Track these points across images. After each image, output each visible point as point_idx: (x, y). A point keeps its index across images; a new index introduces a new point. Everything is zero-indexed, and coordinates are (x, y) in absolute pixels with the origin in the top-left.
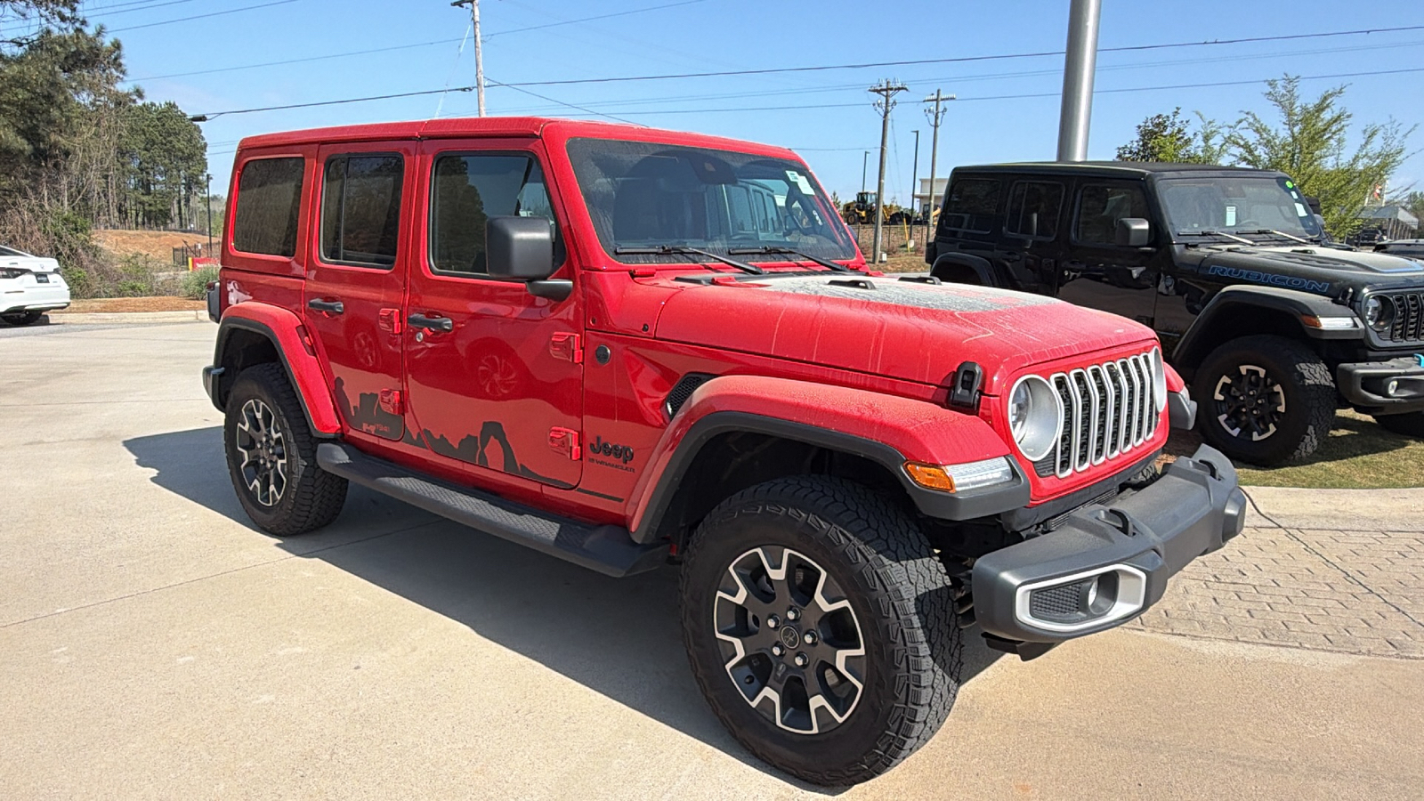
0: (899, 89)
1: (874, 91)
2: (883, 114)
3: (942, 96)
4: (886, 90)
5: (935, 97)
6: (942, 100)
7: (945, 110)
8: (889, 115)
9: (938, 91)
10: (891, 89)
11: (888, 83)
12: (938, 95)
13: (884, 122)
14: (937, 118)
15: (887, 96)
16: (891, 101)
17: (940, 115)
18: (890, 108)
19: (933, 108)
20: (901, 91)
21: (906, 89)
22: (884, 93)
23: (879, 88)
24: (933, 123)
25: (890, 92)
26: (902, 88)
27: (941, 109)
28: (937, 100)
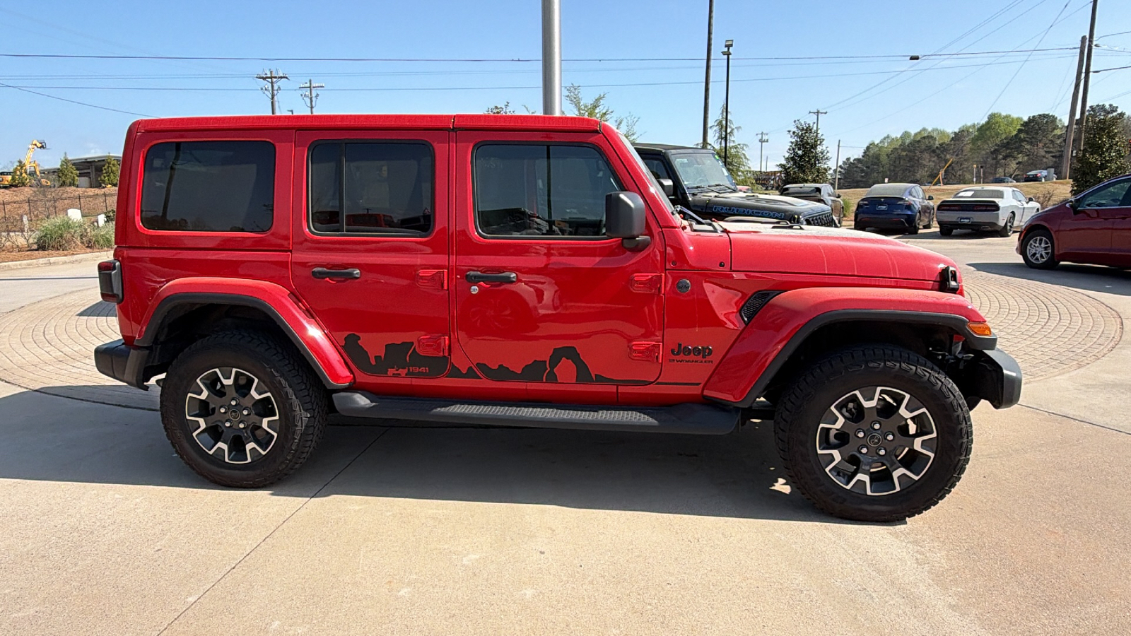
0: (281, 78)
1: (260, 78)
2: (270, 96)
3: (313, 85)
4: (271, 78)
5: (308, 85)
6: (314, 87)
7: (318, 95)
8: (275, 97)
9: (310, 81)
10: (275, 77)
11: (271, 72)
12: (310, 84)
13: (272, 103)
14: (311, 101)
15: (272, 83)
16: (276, 88)
17: (314, 99)
18: (275, 92)
19: (308, 93)
20: (283, 79)
21: (287, 78)
22: (270, 80)
23: (265, 76)
24: (309, 105)
25: (274, 80)
26: (284, 77)
27: (314, 95)
28: (310, 87)
